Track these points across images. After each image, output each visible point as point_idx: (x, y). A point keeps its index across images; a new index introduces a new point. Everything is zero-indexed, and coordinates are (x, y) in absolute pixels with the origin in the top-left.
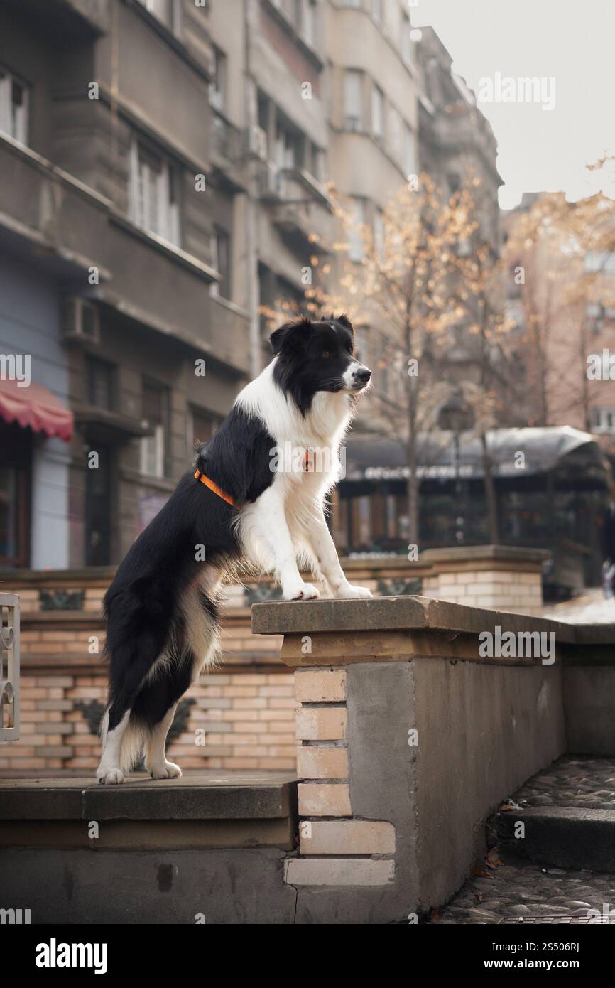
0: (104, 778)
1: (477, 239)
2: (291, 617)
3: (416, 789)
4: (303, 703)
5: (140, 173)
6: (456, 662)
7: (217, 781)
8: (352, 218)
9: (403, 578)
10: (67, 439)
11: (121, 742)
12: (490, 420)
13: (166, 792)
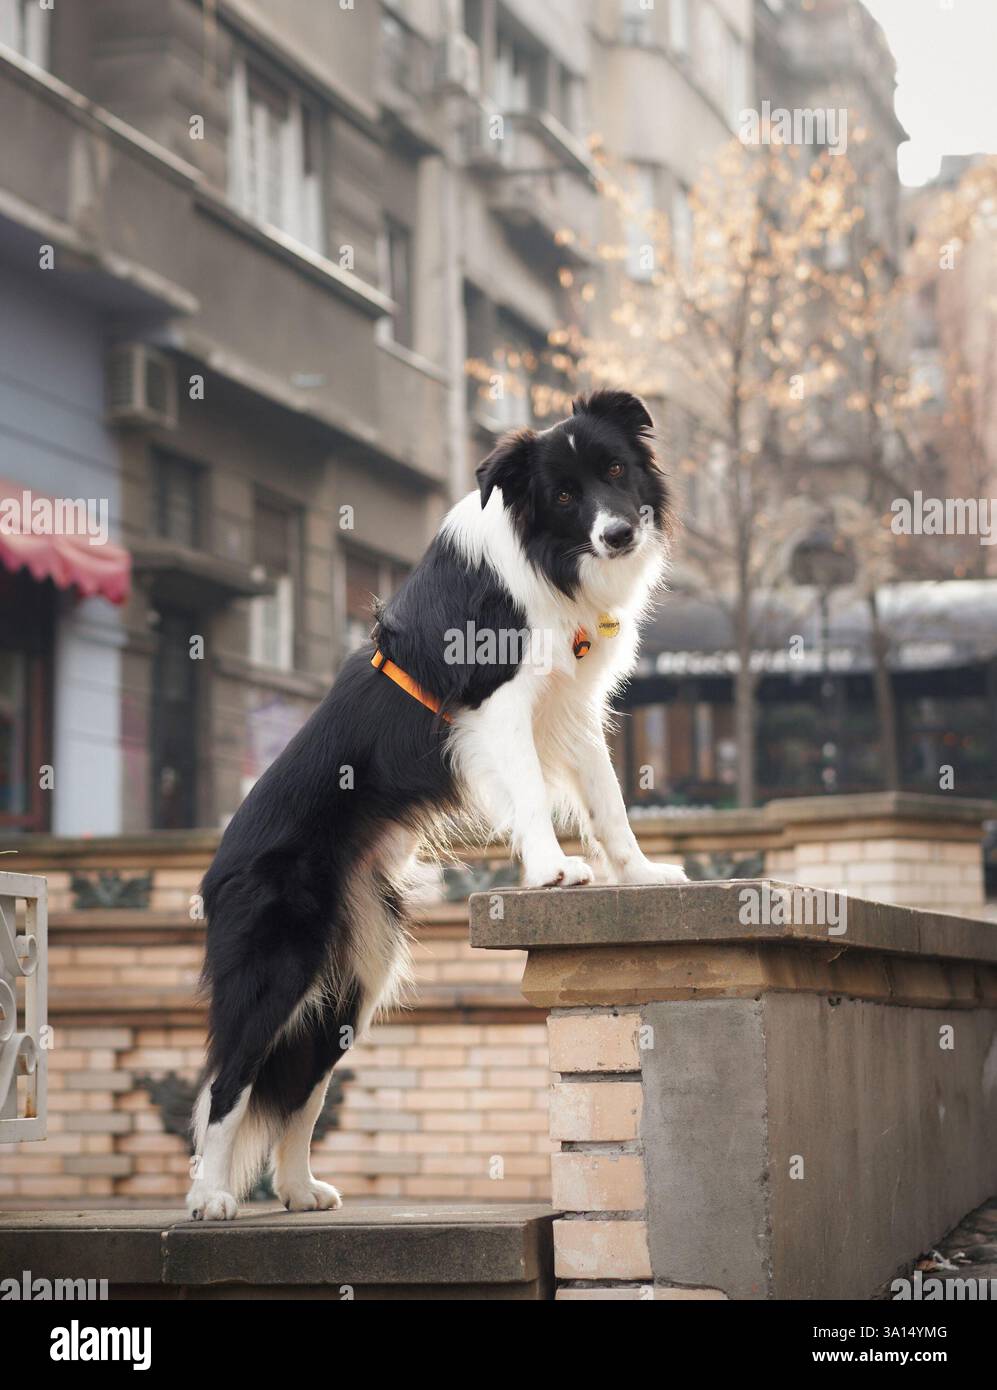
0: (202, 1211)
1: (859, 239)
2: (542, 918)
3: (769, 1231)
4: (562, 1074)
5: (251, 120)
6: (839, 1000)
7: (407, 1215)
8: (632, 200)
9: (729, 853)
10: (118, 600)
11: (233, 1144)
12: (886, 568)
13: (314, 1234)
